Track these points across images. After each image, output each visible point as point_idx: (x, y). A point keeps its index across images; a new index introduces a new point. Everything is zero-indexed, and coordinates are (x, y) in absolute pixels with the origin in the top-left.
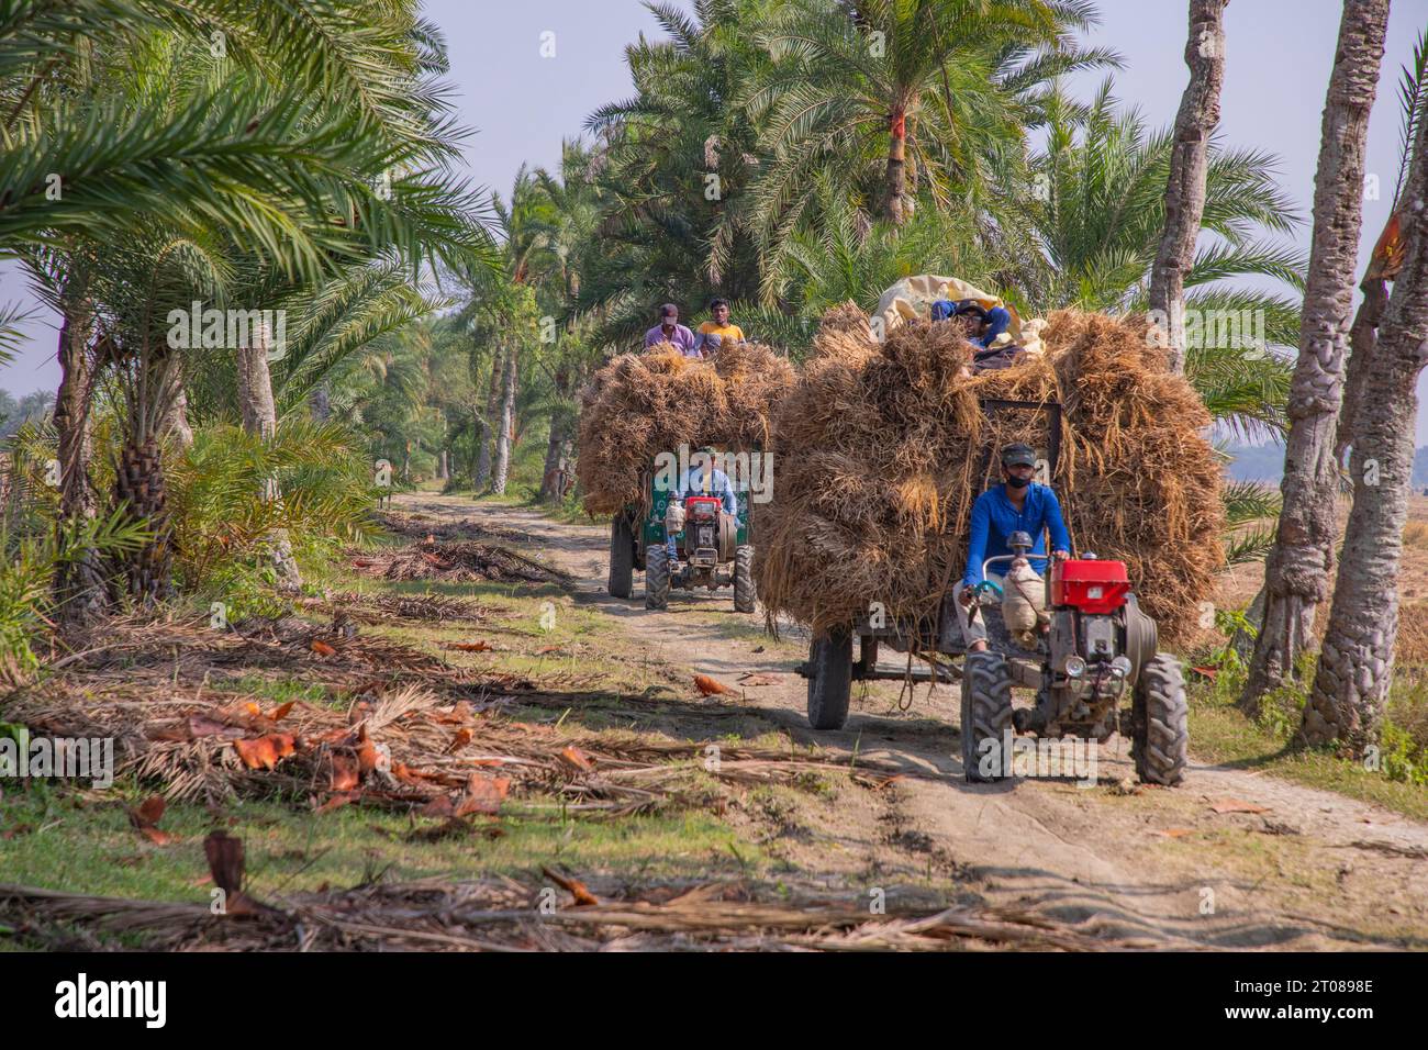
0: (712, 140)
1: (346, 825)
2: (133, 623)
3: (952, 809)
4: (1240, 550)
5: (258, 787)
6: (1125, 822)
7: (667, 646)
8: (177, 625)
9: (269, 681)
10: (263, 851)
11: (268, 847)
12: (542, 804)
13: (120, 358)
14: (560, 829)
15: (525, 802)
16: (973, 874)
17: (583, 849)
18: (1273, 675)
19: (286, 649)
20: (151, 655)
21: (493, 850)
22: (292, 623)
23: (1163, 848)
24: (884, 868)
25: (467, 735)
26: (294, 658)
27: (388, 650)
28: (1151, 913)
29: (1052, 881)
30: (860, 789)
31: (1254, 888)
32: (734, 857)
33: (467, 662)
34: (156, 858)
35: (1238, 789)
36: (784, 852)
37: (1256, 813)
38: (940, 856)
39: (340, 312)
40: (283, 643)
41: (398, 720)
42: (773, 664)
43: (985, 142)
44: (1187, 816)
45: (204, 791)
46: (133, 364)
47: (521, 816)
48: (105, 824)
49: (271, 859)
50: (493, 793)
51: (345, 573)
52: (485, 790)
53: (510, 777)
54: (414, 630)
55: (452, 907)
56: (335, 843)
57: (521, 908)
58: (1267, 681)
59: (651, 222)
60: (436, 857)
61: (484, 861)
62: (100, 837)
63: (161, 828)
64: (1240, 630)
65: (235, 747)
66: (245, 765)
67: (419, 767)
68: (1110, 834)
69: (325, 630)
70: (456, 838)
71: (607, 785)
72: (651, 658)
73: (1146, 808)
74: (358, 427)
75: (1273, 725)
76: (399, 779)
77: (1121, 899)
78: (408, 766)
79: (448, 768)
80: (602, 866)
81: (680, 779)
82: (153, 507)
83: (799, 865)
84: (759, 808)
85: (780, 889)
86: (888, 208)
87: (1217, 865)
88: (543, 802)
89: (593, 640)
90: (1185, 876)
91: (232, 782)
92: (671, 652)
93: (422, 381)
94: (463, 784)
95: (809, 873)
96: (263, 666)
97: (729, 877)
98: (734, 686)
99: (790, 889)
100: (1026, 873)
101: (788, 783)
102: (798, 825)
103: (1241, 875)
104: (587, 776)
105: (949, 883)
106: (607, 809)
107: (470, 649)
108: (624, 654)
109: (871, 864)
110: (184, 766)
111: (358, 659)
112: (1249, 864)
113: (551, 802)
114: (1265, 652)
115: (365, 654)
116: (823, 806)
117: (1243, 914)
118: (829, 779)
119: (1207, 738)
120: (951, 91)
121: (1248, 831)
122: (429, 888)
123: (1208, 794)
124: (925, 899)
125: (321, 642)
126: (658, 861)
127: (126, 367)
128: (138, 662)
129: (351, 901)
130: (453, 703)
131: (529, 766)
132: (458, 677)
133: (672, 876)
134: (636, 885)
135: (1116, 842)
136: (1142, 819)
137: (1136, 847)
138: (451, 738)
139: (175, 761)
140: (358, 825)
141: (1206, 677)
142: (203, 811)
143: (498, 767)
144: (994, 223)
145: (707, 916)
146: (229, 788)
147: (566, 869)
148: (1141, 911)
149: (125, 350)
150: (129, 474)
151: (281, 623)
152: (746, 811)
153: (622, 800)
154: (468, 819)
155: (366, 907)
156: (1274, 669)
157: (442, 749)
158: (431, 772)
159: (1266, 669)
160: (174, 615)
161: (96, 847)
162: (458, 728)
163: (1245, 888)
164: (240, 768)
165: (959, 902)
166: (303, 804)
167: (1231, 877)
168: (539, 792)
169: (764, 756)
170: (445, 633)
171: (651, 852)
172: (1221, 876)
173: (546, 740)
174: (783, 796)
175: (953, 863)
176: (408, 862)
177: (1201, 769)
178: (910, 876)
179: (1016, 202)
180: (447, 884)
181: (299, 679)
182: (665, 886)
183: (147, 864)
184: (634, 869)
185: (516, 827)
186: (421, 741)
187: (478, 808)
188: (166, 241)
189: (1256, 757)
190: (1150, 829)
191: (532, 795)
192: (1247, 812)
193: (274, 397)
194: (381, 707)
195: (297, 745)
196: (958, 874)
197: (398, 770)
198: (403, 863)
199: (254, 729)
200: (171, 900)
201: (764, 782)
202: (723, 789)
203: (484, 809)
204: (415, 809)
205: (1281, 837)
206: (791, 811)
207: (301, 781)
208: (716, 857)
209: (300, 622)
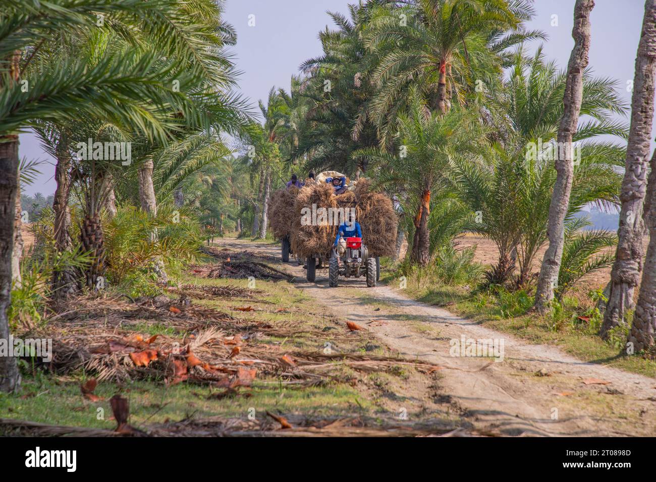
0: (358, 75)
1: (180, 391)
2: (88, 299)
3: (462, 383)
4: (600, 262)
5: (140, 375)
6: (542, 388)
7: (335, 308)
8: (109, 300)
9: (150, 325)
10: (141, 404)
11: (144, 402)
12: (271, 382)
13: (82, 178)
14: (278, 393)
15: (263, 380)
16: (470, 413)
17: (288, 402)
18: (614, 320)
19: (158, 311)
20: (96, 314)
21: (247, 403)
22: (162, 298)
23: (559, 401)
24: (427, 411)
25: (238, 350)
26: (162, 315)
27: (205, 311)
28: (552, 431)
29: (506, 417)
30: (420, 374)
31: (600, 420)
32: (358, 405)
33: (242, 316)
34: (92, 408)
35: (596, 373)
36: (382, 403)
37: (604, 384)
38: (455, 405)
39: (186, 155)
40: (157, 308)
41: (206, 343)
42: (384, 316)
43: (484, 75)
44: (571, 386)
45: (115, 376)
46: (88, 181)
47: (262, 387)
48: (69, 393)
49: (145, 408)
50: (249, 376)
51: (189, 276)
52: (245, 375)
53: (256, 369)
54: (219, 301)
55: (224, 430)
56: (175, 400)
57: (257, 430)
58: (612, 323)
59: (331, 113)
60: (221, 406)
61: (242, 408)
62: (67, 398)
63: (95, 393)
64: (600, 299)
65: (130, 356)
66: (135, 364)
67: (216, 364)
68: (535, 394)
69: (176, 302)
70: (230, 398)
71: (302, 372)
72: (327, 313)
73: (553, 382)
74: (197, 208)
75: (614, 343)
76: (205, 371)
77: (538, 425)
78: (210, 364)
79: (228, 365)
80: (297, 410)
81: (336, 370)
82: (97, 246)
83: (389, 410)
84: (372, 383)
85: (378, 421)
86: (438, 106)
87: (583, 408)
88: (272, 381)
89: (301, 306)
90: (569, 414)
91: (128, 372)
92: (337, 311)
93: (228, 187)
94: (235, 373)
95: (393, 413)
96: (147, 318)
97: (355, 415)
98: (366, 326)
99: (383, 421)
100: (494, 413)
101: (386, 371)
102: (390, 391)
103: (594, 413)
104: (292, 368)
105: (458, 418)
106: (302, 384)
107: (244, 310)
108: (315, 312)
109: (422, 409)
110: (106, 365)
111: (191, 315)
112: (599, 408)
113: (276, 380)
114: (611, 310)
115: (194, 313)
116: (402, 382)
117: (594, 432)
118: (405, 369)
119: (583, 349)
120: (468, 52)
121: (599, 393)
122: (215, 421)
123: (582, 376)
124: (445, 425)
125: (174, 307)
126: (323, 408)
127: (85, 182)
128: (90, 317)
129: (178, 427)
130: (234, 335)
131: (266, 364)
132: (237, 323)
133: (329, 415)
134: (312, 419)
135: (537, 398)
136: (550, 387)
137: (546, 401)
138: (230, 351)
139: (103, 363)
140: (185, 392)
141: (584, 321)
142: (115, 385)
143: (252, 364)
144: (489, 112)
145: (342, 433)
146: (127, 375)
147: (280, 412)
148: (547, 430)
149: (84, 174)
150: (86, 231)
151: (156, 299)
152: (366, 384)
153: (308, 380)
154: (236, 389)
155: (184, 430)
156: (615, 317)
157: (226, 356)
158: (221, 367)
159: (611, 317)
160: (107, 295)
161: (64, 403)
162: (234, 347)
163: (596, 420)
164: (132, 365)
165: (462, 426)
166: (161, 382)
167: (590, 414)
168: (270, 376)
169: (376, 359)
170: (233, 303)
171: (320, 404)
172: (585, 414)
173: (275, 352)
174: (384, 377)
175: (460, 408)
176: (207, 409)
177: (579, 364)
178: (439, 414)
179: (498, 103)
180: (224, 419)
181: (163, 324)
182: (325, 420)
183: (87, 410)
184: (312, 411)
185: (259, 392)
186: (217, 353)
187: (241, 383)
188: (102, 124)
189: (606, 358)
190: (554, 392)
191: (267, 378)
192: (600, 384)
193: (155, 195)
194: (198, 337)
195: (158, 355)
196: (462, 413)
197: (205, 366)
198: (205, 409)
199: (139, 348)
200: (97, 427)
201: (375, 371)
202: (356, 374)
203: (245, 384)
204: (212, 384)
205: (615, 395)
206: (387, 384)
207: (160, 371)
208: (350, 406)
209: (166, 298)
